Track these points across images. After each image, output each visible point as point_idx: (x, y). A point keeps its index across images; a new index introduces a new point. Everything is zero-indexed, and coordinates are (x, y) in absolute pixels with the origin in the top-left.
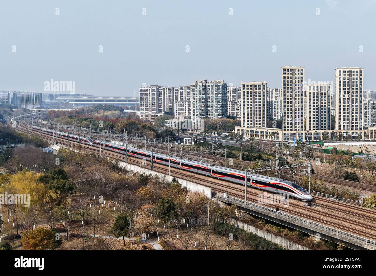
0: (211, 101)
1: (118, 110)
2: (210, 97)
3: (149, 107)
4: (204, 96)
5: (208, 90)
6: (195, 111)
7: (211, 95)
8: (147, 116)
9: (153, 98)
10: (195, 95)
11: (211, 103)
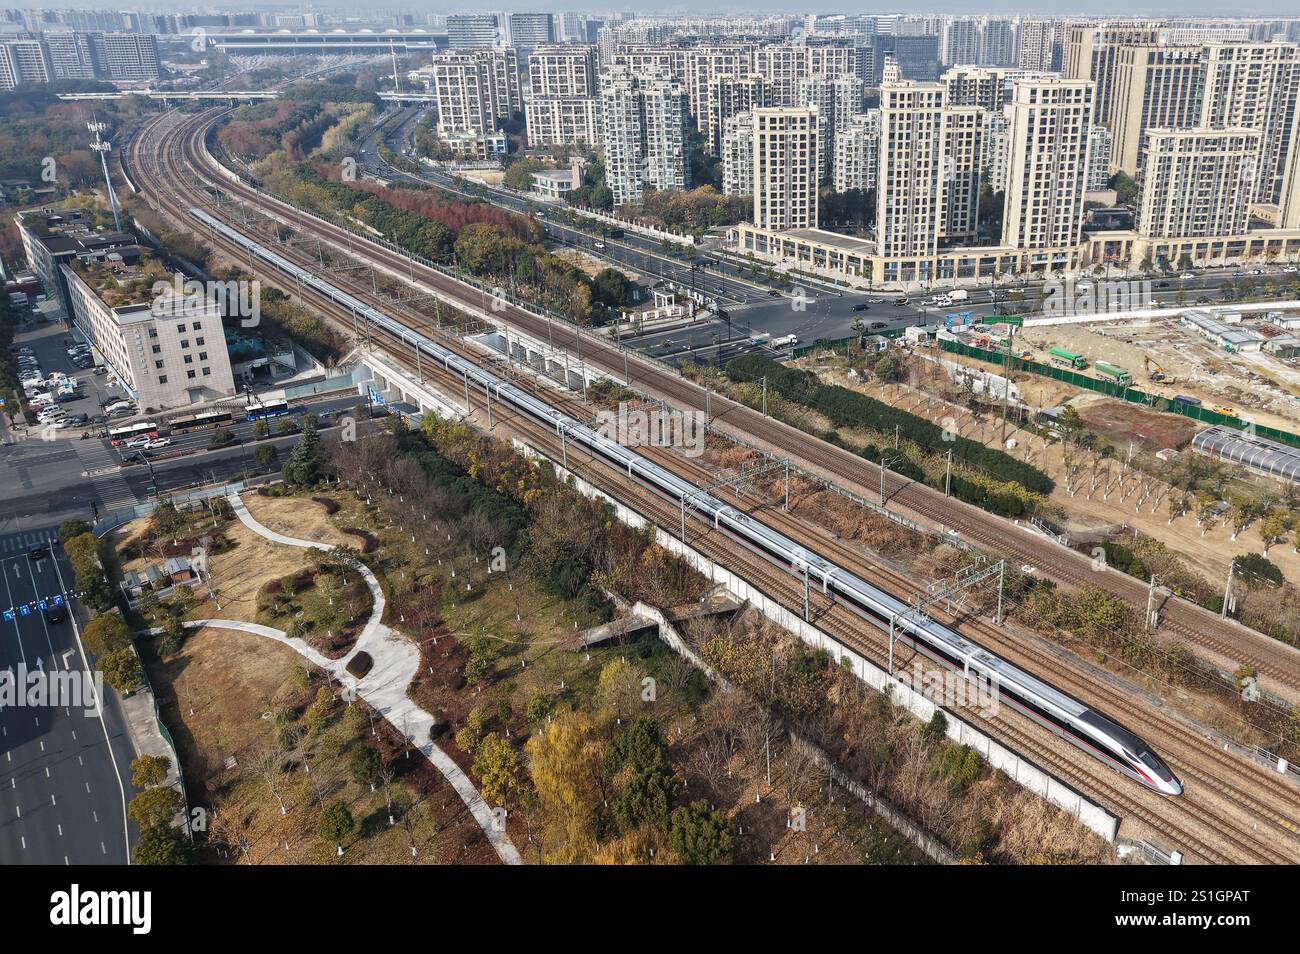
0: (655, 137)
1: (368, 101)
2: (652, 126)
3: (463, 115)
4: (638, 123)
5: (648, 108)
6: (619, 164)
7: (655, 123)
8: (467, 144)
9: (472, 91)
10: (616, 123)
11: (656, 144)
